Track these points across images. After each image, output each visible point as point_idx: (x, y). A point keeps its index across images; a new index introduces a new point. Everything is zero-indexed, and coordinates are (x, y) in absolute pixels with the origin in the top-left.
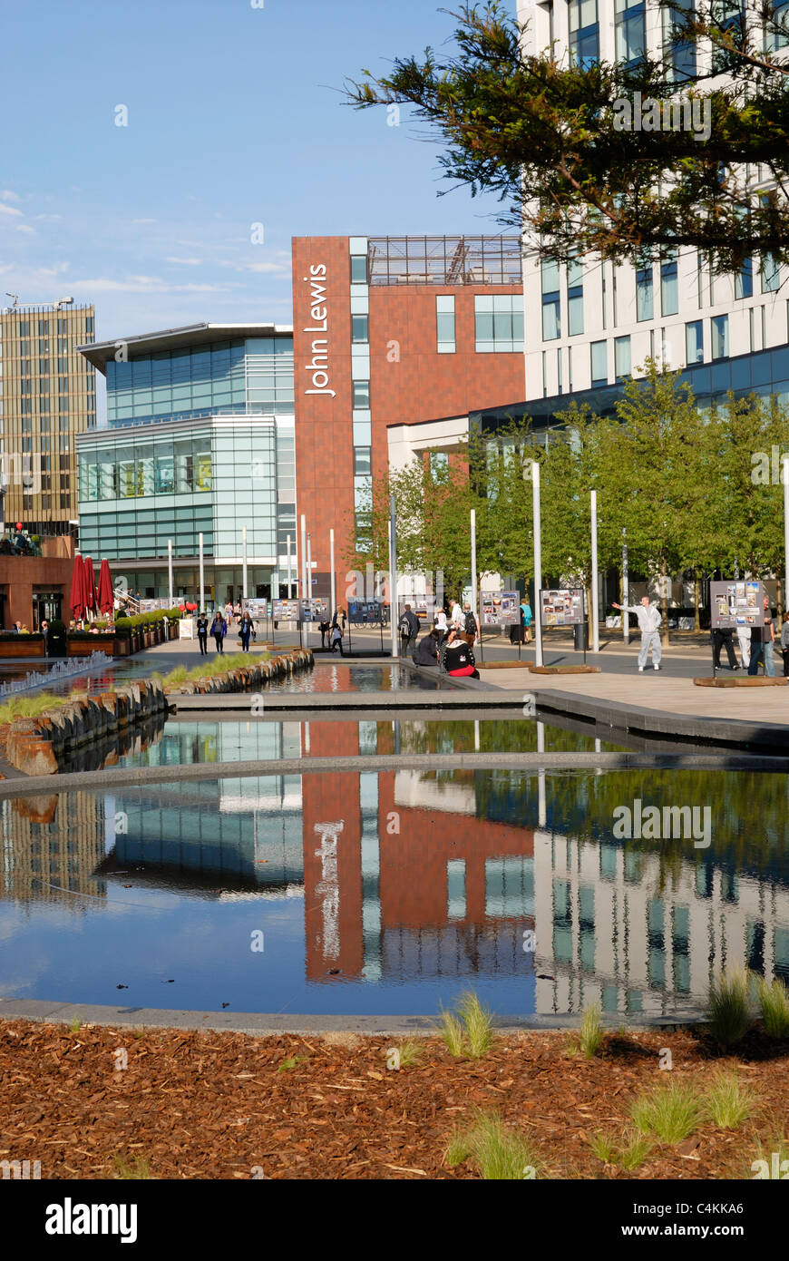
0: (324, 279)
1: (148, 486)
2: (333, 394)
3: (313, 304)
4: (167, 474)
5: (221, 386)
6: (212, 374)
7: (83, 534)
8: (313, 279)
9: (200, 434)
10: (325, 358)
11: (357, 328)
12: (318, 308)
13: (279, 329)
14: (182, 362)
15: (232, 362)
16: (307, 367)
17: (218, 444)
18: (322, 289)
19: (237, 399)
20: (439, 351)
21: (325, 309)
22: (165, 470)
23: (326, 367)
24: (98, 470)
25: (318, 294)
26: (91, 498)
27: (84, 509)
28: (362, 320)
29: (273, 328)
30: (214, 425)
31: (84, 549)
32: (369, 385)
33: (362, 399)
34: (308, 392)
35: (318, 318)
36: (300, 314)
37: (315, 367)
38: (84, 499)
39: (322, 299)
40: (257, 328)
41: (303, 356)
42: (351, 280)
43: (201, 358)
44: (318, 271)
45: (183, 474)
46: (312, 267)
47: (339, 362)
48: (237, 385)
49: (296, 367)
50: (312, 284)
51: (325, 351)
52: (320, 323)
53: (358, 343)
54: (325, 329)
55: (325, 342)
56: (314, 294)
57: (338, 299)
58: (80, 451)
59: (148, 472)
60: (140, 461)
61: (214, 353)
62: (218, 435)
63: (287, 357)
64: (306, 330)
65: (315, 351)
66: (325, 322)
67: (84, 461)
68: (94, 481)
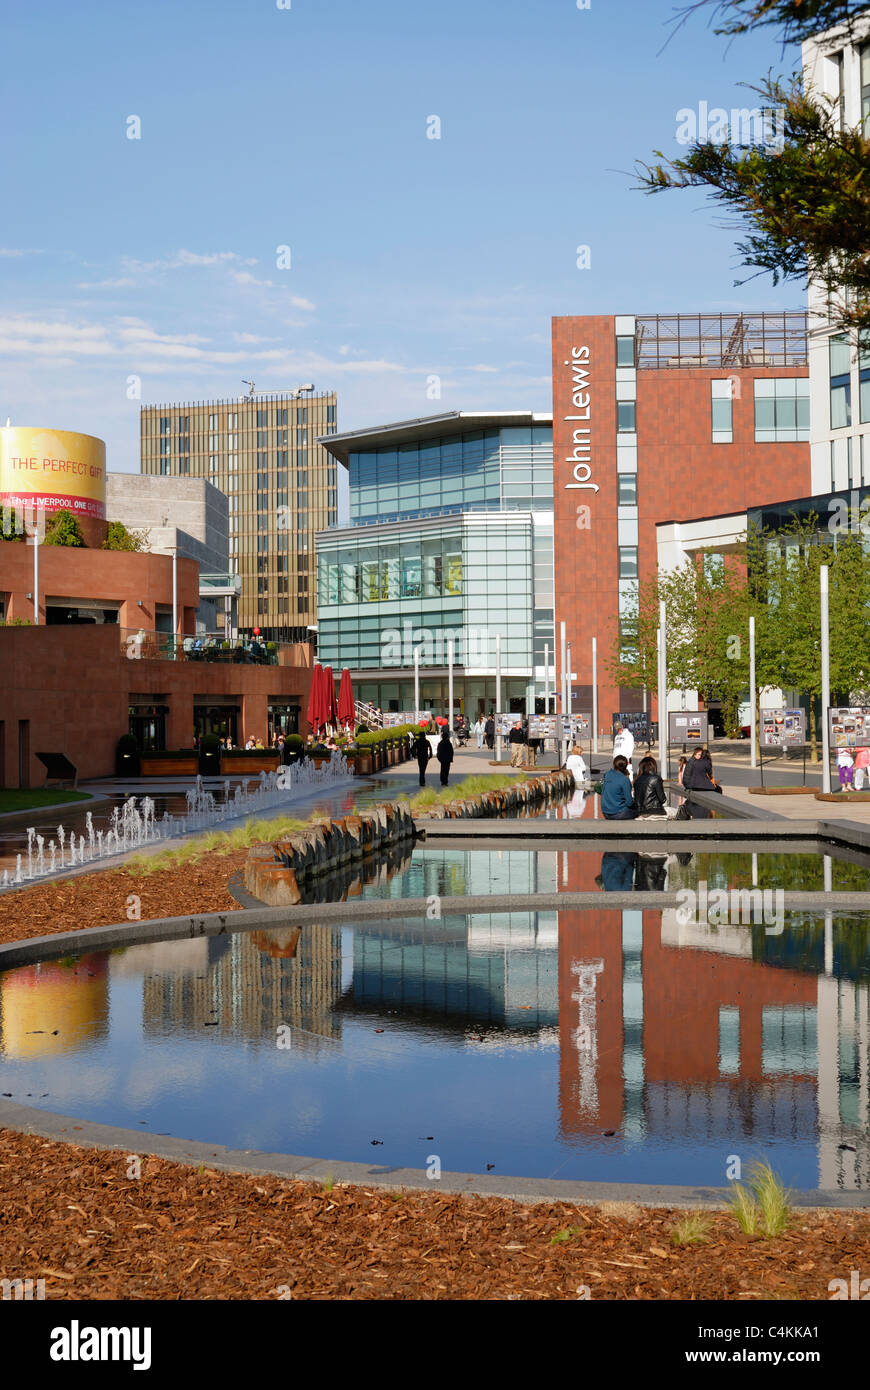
0: (587, 362)
1: (393, 589)
2: (597, 488)
3: (575, 389)
4: (413, 576)
5: (473, 480)
6: (464, 468)
7: (322, 641)
8: (575, 362)
9: (450, 533)
10: (588, 449)
11: (622, 416)
12: (580, 395)
13: (537, 417)
14: (432, 453)
15: (486, 454)
16: (568, 459)
17: (470, 544)
18: (585, 373)
19: (491, 494)
20: (714, 441)
21: (588, 396)
22: (412, 572)
23: (588, 459)
24: (339, 571)
25: (580, 377)
26: (331, 602)
27: (324, 613)
28: (628, 407)
29: (530, 417)
30: (465, 523)
31: (322, 658)
32: (637, 478)
33: (628, 494)
34: (569, 486)
35: (581, 405)
36: (561, 402)
37: (577, 459)
38: (324, 603)
39: (585, 384)
40: (513, 417)
41: (564, 447)
42: (617, 363)
43: (452, 450)
44: (580, 353)
45: (431, 576)
46: (574, 349)
47: (603, 454)
48: (491, 478)
49: (556, 458)
50: (574, 368)
51: (588, 441)
52: (582, 411)
53: (624, 432)
54: (587, 417)
55: (588, 431)
56: (576, 379)
57: (600, 384)
58: (320, 551)
59: (393, 573)
60: (385, 561)
61: (466, 444)
62: (469, 534)
63: (546, 448)
64: (568, 418)
65: (576, 441)
66: (588, 409)
67: (324, 562)
68: (334, 583)
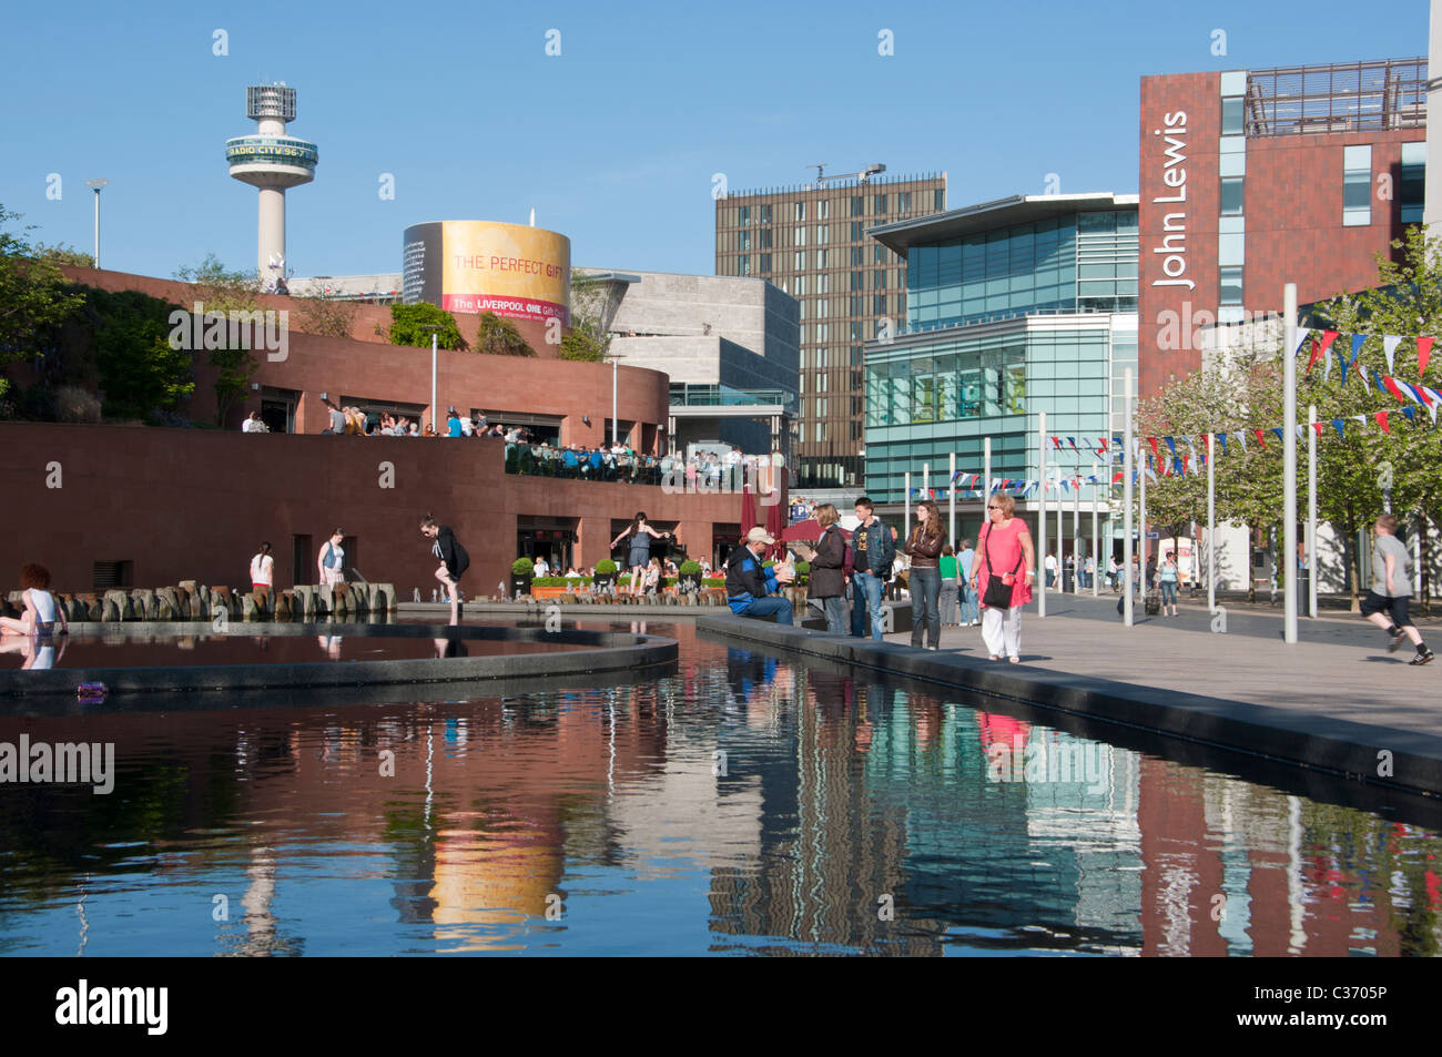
0: (1183, 131)
1: (950, 407)
2: (1192, 285)
3: (1167, 165)
4: (972, 392)
5: (1044, 278)
6: (1030, 264)
7: (870, 468)
8: (1167, 131)
9: (1012, 341)
10: (1182, 237)
11: (1228, 196)
12: (1173, 171)
13: (1120, 200)
14: (999, 246)
15: (1059, 242)
16: (1157, 250)
17: (1034, 353)
18: (1180, 145)
19: (1065, 294)
20: (1345, 224)
21: (1183, 172)
22: (971, 387)
23: (1182, 249)
24: (890, 385)
25: (1174, 151)
26: (882, 423)
27: (871, 436)
28: (1237, 184)
29: (1111, 200)
30: (1029, 329)
31: (870, 488)
32: (1244, 272)
33: (1232, 292)
34: (1157, 283)
35: (1174, 184)
36: (1150, 181)
37: (1168, 249)
38: (873, 424)
39: (1179, 158)
40: (1090, 200)
41: (1154, 234)
42: (1221, 132)
43: (1024, 242)
44: (1175, 121)
45: (991, 392)
46: (1168, 115)
47: (1202, 243)
48: (1065, 275)
49: (1141, 250)
50: (1167, 139)
51: (1182, 228)
52: (1175, 191)
53: (1228, 216)
54: (1182, 198)
55: (1183, 215)
56: (1169, 152)
57: (1202, 156)
58: (869, 363)
59: (949, 390)
60: (940, 375)
61: (1037, 235)
62: (1034, 342)
63: (1128, 234)
64: (1157, 200)
65: (1168, 228)
66: (1183, 189)
67: (873, 376)
68: (884, 401)
